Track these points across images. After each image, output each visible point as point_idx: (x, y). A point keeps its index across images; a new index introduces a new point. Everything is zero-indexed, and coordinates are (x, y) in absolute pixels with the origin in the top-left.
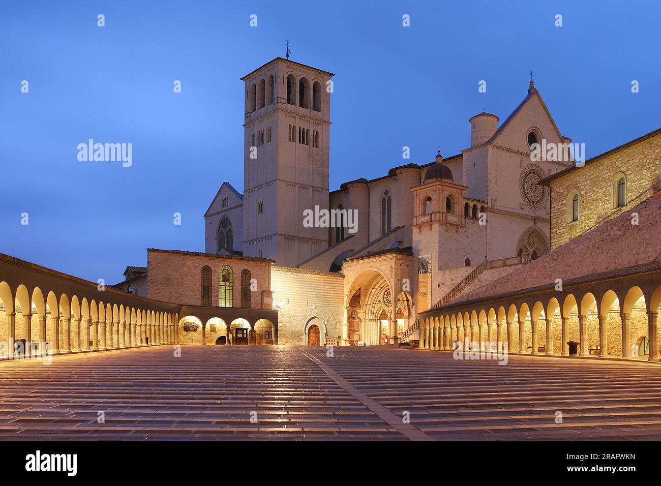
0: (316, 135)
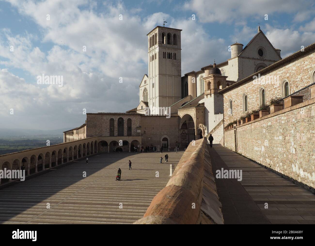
0: (175, 55)
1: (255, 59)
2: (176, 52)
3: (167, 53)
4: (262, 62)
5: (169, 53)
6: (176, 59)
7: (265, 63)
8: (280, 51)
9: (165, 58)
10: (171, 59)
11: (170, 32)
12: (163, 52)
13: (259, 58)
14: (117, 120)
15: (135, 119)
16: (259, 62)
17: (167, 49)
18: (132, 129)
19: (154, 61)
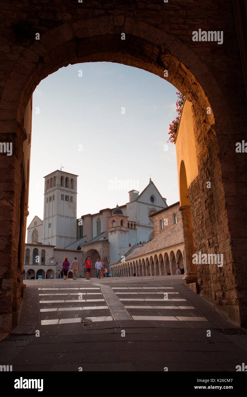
0: (72, 197)
1: (148, 204)
2: (73, 195)
3: (65, 196)
4: (154, 207)
5: (67, 196)
6: (72, 202)
7: (156, 208)
8: (166, 199)
9: (63, 200)
10: (68, 201)
11: (68, 176)
12: (62, 194)
13: (151, 204)
14: (33, 250)
15: (49, 251)
16: (151, 207)
17: (65, 191)
18: (46, 259)
19: (51, 203)
